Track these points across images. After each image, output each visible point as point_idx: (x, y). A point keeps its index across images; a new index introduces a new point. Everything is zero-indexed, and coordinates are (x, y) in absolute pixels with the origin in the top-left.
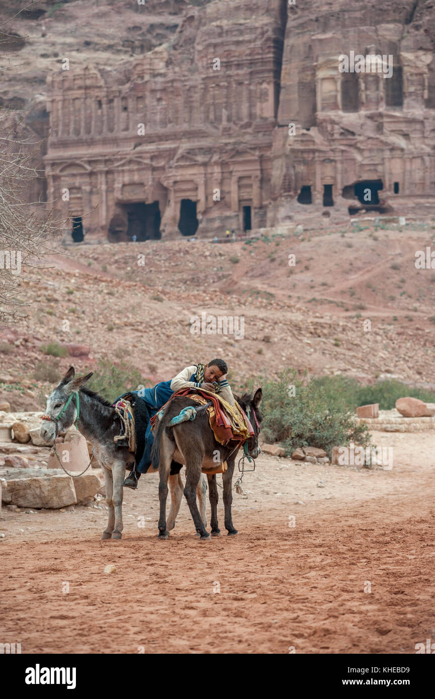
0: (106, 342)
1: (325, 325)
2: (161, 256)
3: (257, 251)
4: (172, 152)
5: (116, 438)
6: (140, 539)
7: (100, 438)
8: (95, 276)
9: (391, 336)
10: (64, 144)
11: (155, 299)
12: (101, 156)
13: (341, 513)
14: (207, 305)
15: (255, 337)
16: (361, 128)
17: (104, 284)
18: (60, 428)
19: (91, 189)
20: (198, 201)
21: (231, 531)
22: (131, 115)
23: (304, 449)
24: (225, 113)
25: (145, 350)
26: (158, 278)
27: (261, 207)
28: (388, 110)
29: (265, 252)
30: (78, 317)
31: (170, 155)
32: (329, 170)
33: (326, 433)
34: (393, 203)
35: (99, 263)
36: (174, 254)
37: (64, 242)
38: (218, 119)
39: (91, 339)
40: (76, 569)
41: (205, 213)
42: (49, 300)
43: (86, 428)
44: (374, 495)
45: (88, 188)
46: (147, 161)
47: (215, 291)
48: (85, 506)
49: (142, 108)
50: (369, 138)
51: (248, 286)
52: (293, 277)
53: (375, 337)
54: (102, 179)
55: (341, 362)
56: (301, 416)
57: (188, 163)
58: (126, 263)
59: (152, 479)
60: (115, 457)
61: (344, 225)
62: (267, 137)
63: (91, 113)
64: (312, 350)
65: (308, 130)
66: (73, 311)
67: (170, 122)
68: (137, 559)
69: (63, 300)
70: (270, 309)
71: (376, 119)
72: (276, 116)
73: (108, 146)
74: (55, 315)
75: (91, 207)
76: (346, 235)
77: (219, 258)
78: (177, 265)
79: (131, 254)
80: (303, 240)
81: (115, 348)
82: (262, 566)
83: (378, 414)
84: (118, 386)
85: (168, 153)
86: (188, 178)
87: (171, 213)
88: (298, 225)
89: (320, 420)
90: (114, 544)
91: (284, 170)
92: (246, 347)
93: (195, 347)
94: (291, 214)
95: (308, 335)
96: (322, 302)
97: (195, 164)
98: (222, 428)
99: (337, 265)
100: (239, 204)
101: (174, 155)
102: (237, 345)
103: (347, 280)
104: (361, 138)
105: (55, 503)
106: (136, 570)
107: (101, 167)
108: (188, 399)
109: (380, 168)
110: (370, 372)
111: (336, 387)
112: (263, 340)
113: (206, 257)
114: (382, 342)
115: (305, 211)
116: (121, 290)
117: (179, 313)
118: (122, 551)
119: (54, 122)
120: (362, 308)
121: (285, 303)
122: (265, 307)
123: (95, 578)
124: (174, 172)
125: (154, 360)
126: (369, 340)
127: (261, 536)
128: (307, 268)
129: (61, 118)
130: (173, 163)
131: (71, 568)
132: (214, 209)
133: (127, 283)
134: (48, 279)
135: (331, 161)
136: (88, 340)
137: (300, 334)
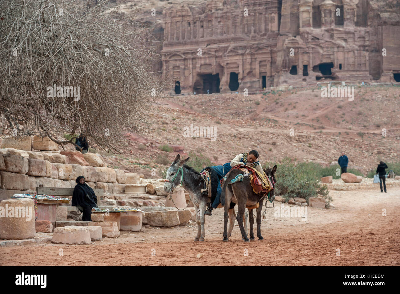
0: (192, 144)
1: (304, 137)
2: (220, 101)
3: (269, 98)
4: (226, 48)
5: (202, 190)
6: (213, 241)
7: (194, 190)
8: (186, 111)
9: (338, 143)
10: (171, 45)
11: (217, 123)
12: (190, 50)
13: (315, 230)
14: (244, 126)
15: (268, 142)
16: (322, 36)
17: (191, 115)
18: (173, 186)
19: (185, 67)
20: (239, 73)
21: (260, 238)
22: (205, 29)
23: (295, 199)
24: (253, 29)
25: (212, 149)
26: (218, 112)
27: (271, 76)
28: (336, 28)
29: (273, 99)
30: (178, 132)
31: (225, 50)
32: (306, 58)
33: (306, 191)
34: (339, 74)
35: (188, 105)
36: (226, 100)
37: (171, 94)
38: (249, 32)
39: (184, 143)
40: (182, 255)
41: (242, 79)
42: (163, 123)
43: (186, 186)
44: (331, 222)
45: (183, 67)
46: (213, 53)
47: (248, 119)
48: (184, 226)
49: (211, 26)
50: (326, 41)
51: (264, 116)
52: (287, 112)
53: (329, 143)
54: (190, 62)
55: (312, 155)
56: (293, 181)
57: (234, 54)
58: (202, 105)
59: (218, 213)
60: (201, 200)
61: (314, 85)
62: (274, 41)
63: (185, 29)
64: (297, 149)
65: (295, 37)
66: (176, 129)
67: (225, 33)
68: (213, 251)
69: (171, 123)
70: (276, 128)
71: (330, 31)
72: (279, 30)
73: (193, 45)
74: (166, 131)
75: (185, 76)
76: (314, 90)
77: (249, 102)
78: (228, 106)
79: (205, 100)
80: (292, 93)
81: (197, 148)
82: (277, 255)
83: (332, 181)
84: (199, 167)
85: (224, 49)
86: (234, 61)
87: (225, 79)
88: (290, 85)
89: (303, 184)
90: (201, 244)
91: (283, 57)
92: (263, 148)
93: (238, 148)
94: (286, 80)
95: (295, 141)
96: (302, 125)
97: (238, 54)
98: (257, 185)
99: (310, 106)
100: (260, 75)
101: (227, 50)
102: (258, 146)
103: (315, 114)
104: (322, 41)
105: (169, 224)
106: (213, 256)
107: (190, 56)
108: (239, 170)
109: (332, 57)
110: (327, 161)
111: (309, 168)
112: (272, 144)
113: (243, 102)
114: (333, 145)
115: (294, 78)
116: (199, 118)
117: (229, 130)
118: (205, 247)
119: (166, 34)
120: (323, 128)
121: (283, 125)
122: (273, 127)
123: (192, 260)
124: (226, 58)
125: (217, 154)
126: (326, 144)
127: (276, 240)
128: (295, 107)
129: (170, 32)
130: (226, 54)
131: (180, 255)
132: (247, 77)
133: (203, 115)
134: (163, 112)
135: (307, 53)
136: (183, 144)
137: (291, 141)
